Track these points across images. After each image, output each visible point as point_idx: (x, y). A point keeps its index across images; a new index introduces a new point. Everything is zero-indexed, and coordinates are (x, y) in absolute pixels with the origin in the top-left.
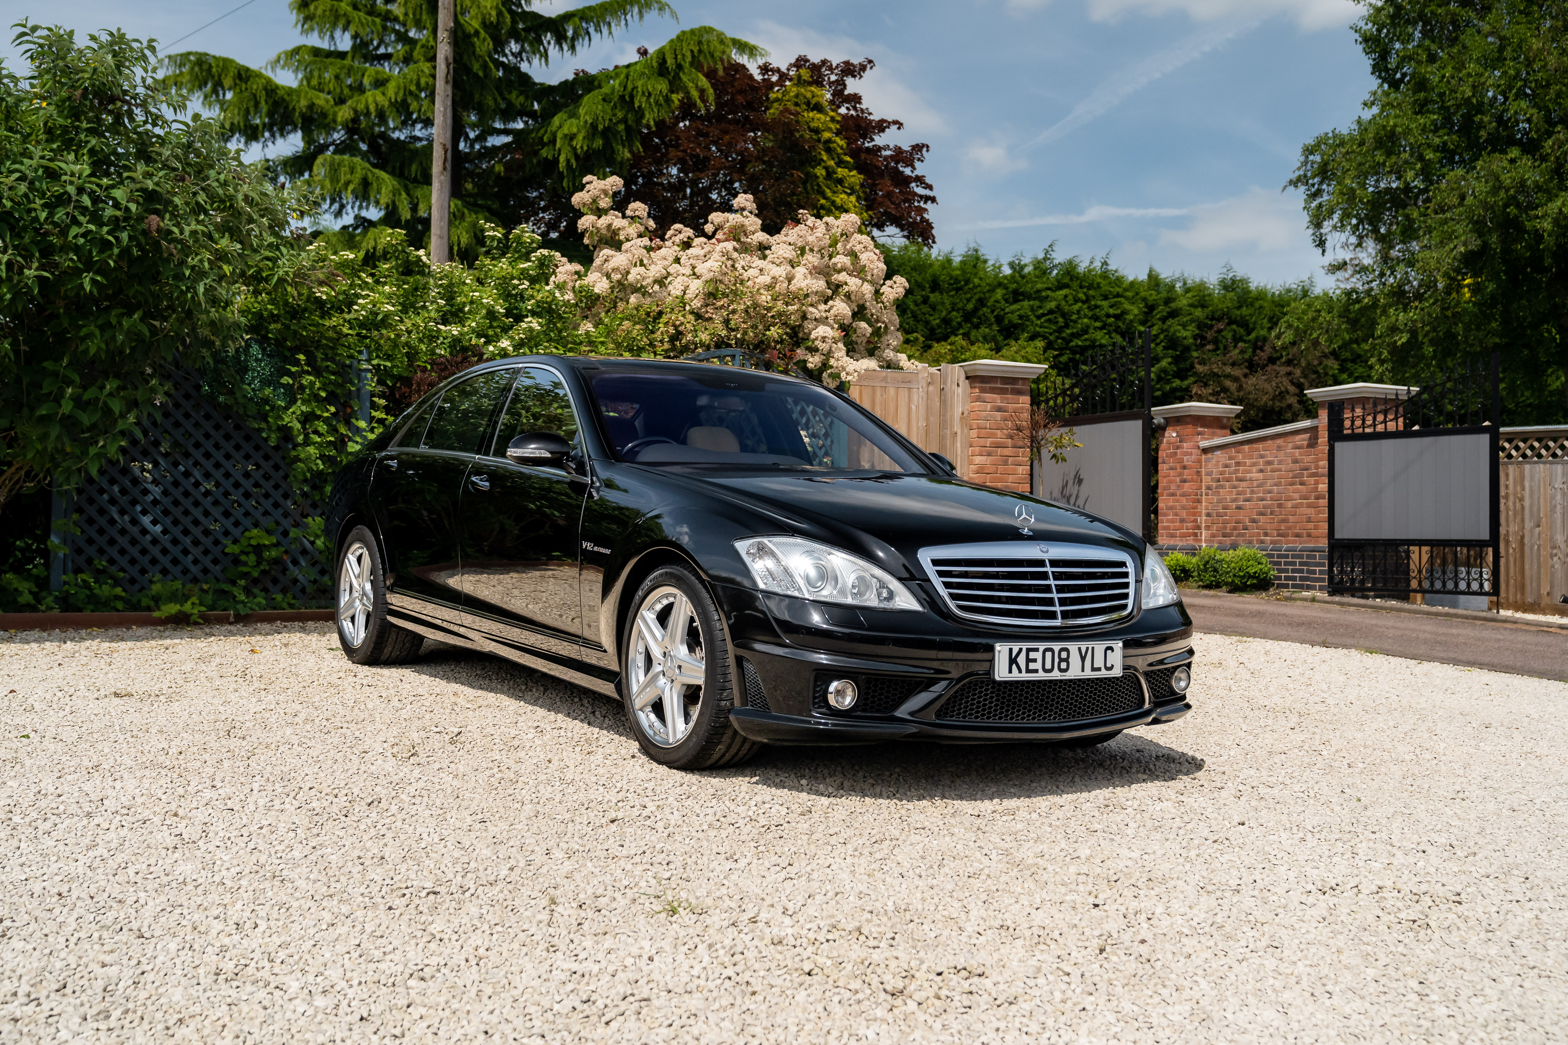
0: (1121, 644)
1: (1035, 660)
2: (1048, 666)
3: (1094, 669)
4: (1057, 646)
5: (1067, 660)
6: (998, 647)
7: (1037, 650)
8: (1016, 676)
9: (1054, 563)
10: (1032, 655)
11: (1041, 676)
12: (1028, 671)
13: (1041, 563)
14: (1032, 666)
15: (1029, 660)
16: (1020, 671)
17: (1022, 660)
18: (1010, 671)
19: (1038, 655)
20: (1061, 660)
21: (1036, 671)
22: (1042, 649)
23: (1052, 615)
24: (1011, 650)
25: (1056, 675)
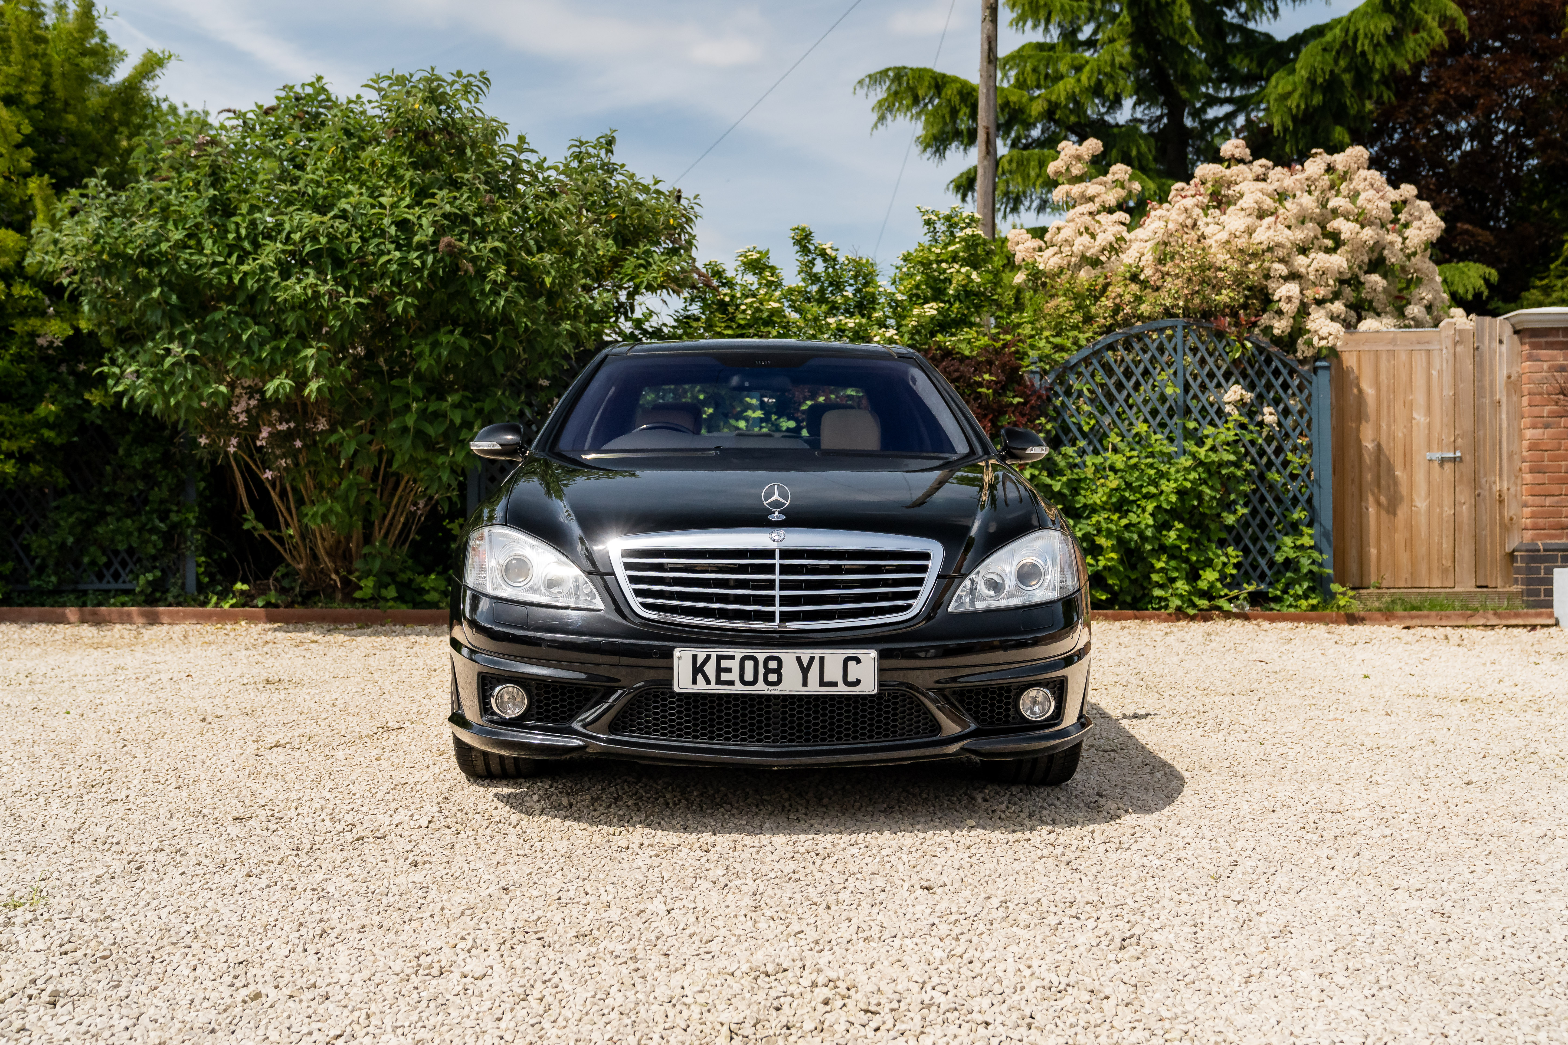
0: (874, 654)
1: (729, 670)
2: (749, 677)
3: (822, 683)
4: (761, 654)
5: (778, 672)
6: (677, 653)
7: (732, 658)
8: (701, 687)
9: (785, 554)
10: (725, 664)
11: (739, 688)
12: (719, 682)
13: (770, 554)
14: (724, 676)
15: (719, 670)
16: (708, 682)
17: (710, 669)
18: (694, 682)
19: (735, 665)
20: (768, 671)
21: (732, 683)
22: (738, 656)
23: (770, 616)
24: (695, 657)
25: (761, 688)
